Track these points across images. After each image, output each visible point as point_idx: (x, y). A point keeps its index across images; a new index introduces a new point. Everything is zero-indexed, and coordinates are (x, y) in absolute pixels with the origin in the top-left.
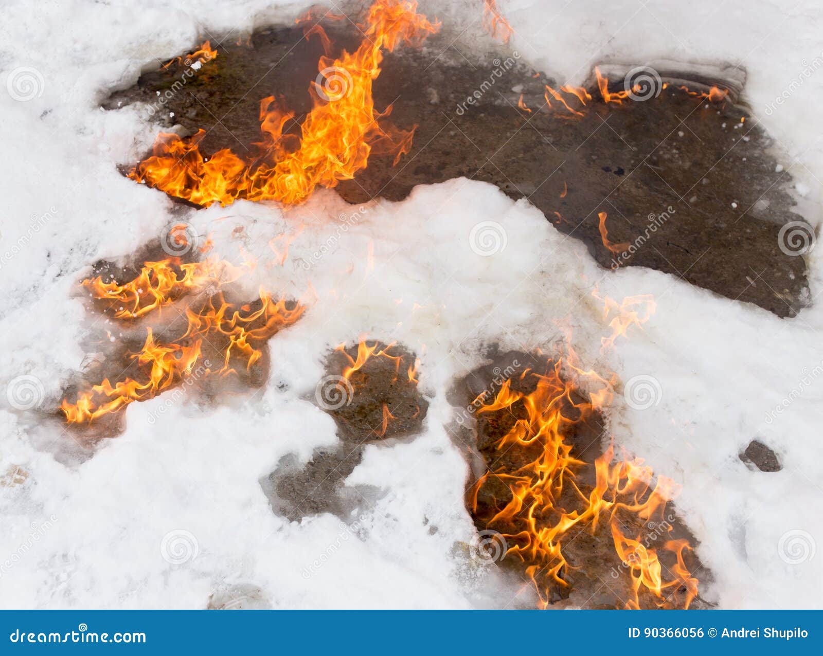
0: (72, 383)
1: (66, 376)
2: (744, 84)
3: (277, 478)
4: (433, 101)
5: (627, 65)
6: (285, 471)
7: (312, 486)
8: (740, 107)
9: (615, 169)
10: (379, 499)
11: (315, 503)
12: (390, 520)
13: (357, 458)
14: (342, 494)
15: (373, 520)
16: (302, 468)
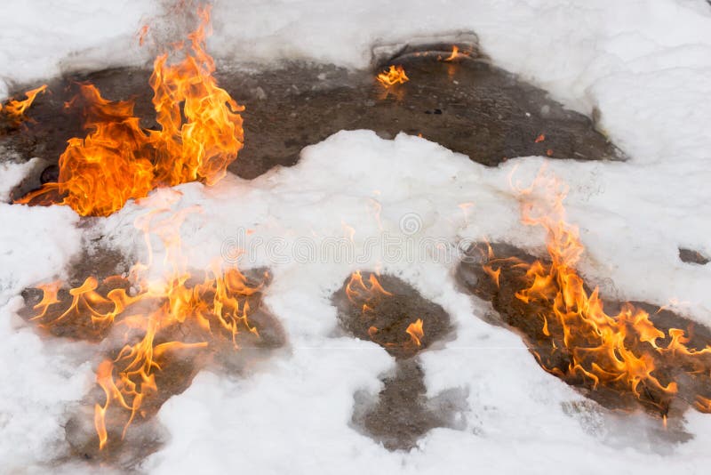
0: (69, 417)
1: (59, 411)
2: (477, 43)
3: (360, 419)
4: (261, 97)
5: (393, 45)
6: (363, 410)
7: (396, 413)
8: (480, 60)
9: (433, 111)
10: (467, 396)
11: (412, 426)
12: (491, 411)
13: (417, 372)
14: (431, 407)
15: (477, 417)
16: (377, 400)
